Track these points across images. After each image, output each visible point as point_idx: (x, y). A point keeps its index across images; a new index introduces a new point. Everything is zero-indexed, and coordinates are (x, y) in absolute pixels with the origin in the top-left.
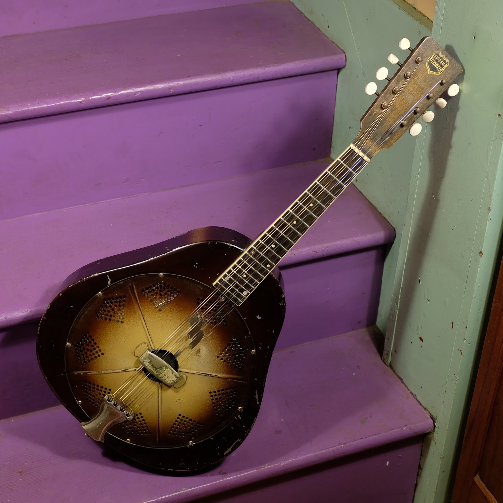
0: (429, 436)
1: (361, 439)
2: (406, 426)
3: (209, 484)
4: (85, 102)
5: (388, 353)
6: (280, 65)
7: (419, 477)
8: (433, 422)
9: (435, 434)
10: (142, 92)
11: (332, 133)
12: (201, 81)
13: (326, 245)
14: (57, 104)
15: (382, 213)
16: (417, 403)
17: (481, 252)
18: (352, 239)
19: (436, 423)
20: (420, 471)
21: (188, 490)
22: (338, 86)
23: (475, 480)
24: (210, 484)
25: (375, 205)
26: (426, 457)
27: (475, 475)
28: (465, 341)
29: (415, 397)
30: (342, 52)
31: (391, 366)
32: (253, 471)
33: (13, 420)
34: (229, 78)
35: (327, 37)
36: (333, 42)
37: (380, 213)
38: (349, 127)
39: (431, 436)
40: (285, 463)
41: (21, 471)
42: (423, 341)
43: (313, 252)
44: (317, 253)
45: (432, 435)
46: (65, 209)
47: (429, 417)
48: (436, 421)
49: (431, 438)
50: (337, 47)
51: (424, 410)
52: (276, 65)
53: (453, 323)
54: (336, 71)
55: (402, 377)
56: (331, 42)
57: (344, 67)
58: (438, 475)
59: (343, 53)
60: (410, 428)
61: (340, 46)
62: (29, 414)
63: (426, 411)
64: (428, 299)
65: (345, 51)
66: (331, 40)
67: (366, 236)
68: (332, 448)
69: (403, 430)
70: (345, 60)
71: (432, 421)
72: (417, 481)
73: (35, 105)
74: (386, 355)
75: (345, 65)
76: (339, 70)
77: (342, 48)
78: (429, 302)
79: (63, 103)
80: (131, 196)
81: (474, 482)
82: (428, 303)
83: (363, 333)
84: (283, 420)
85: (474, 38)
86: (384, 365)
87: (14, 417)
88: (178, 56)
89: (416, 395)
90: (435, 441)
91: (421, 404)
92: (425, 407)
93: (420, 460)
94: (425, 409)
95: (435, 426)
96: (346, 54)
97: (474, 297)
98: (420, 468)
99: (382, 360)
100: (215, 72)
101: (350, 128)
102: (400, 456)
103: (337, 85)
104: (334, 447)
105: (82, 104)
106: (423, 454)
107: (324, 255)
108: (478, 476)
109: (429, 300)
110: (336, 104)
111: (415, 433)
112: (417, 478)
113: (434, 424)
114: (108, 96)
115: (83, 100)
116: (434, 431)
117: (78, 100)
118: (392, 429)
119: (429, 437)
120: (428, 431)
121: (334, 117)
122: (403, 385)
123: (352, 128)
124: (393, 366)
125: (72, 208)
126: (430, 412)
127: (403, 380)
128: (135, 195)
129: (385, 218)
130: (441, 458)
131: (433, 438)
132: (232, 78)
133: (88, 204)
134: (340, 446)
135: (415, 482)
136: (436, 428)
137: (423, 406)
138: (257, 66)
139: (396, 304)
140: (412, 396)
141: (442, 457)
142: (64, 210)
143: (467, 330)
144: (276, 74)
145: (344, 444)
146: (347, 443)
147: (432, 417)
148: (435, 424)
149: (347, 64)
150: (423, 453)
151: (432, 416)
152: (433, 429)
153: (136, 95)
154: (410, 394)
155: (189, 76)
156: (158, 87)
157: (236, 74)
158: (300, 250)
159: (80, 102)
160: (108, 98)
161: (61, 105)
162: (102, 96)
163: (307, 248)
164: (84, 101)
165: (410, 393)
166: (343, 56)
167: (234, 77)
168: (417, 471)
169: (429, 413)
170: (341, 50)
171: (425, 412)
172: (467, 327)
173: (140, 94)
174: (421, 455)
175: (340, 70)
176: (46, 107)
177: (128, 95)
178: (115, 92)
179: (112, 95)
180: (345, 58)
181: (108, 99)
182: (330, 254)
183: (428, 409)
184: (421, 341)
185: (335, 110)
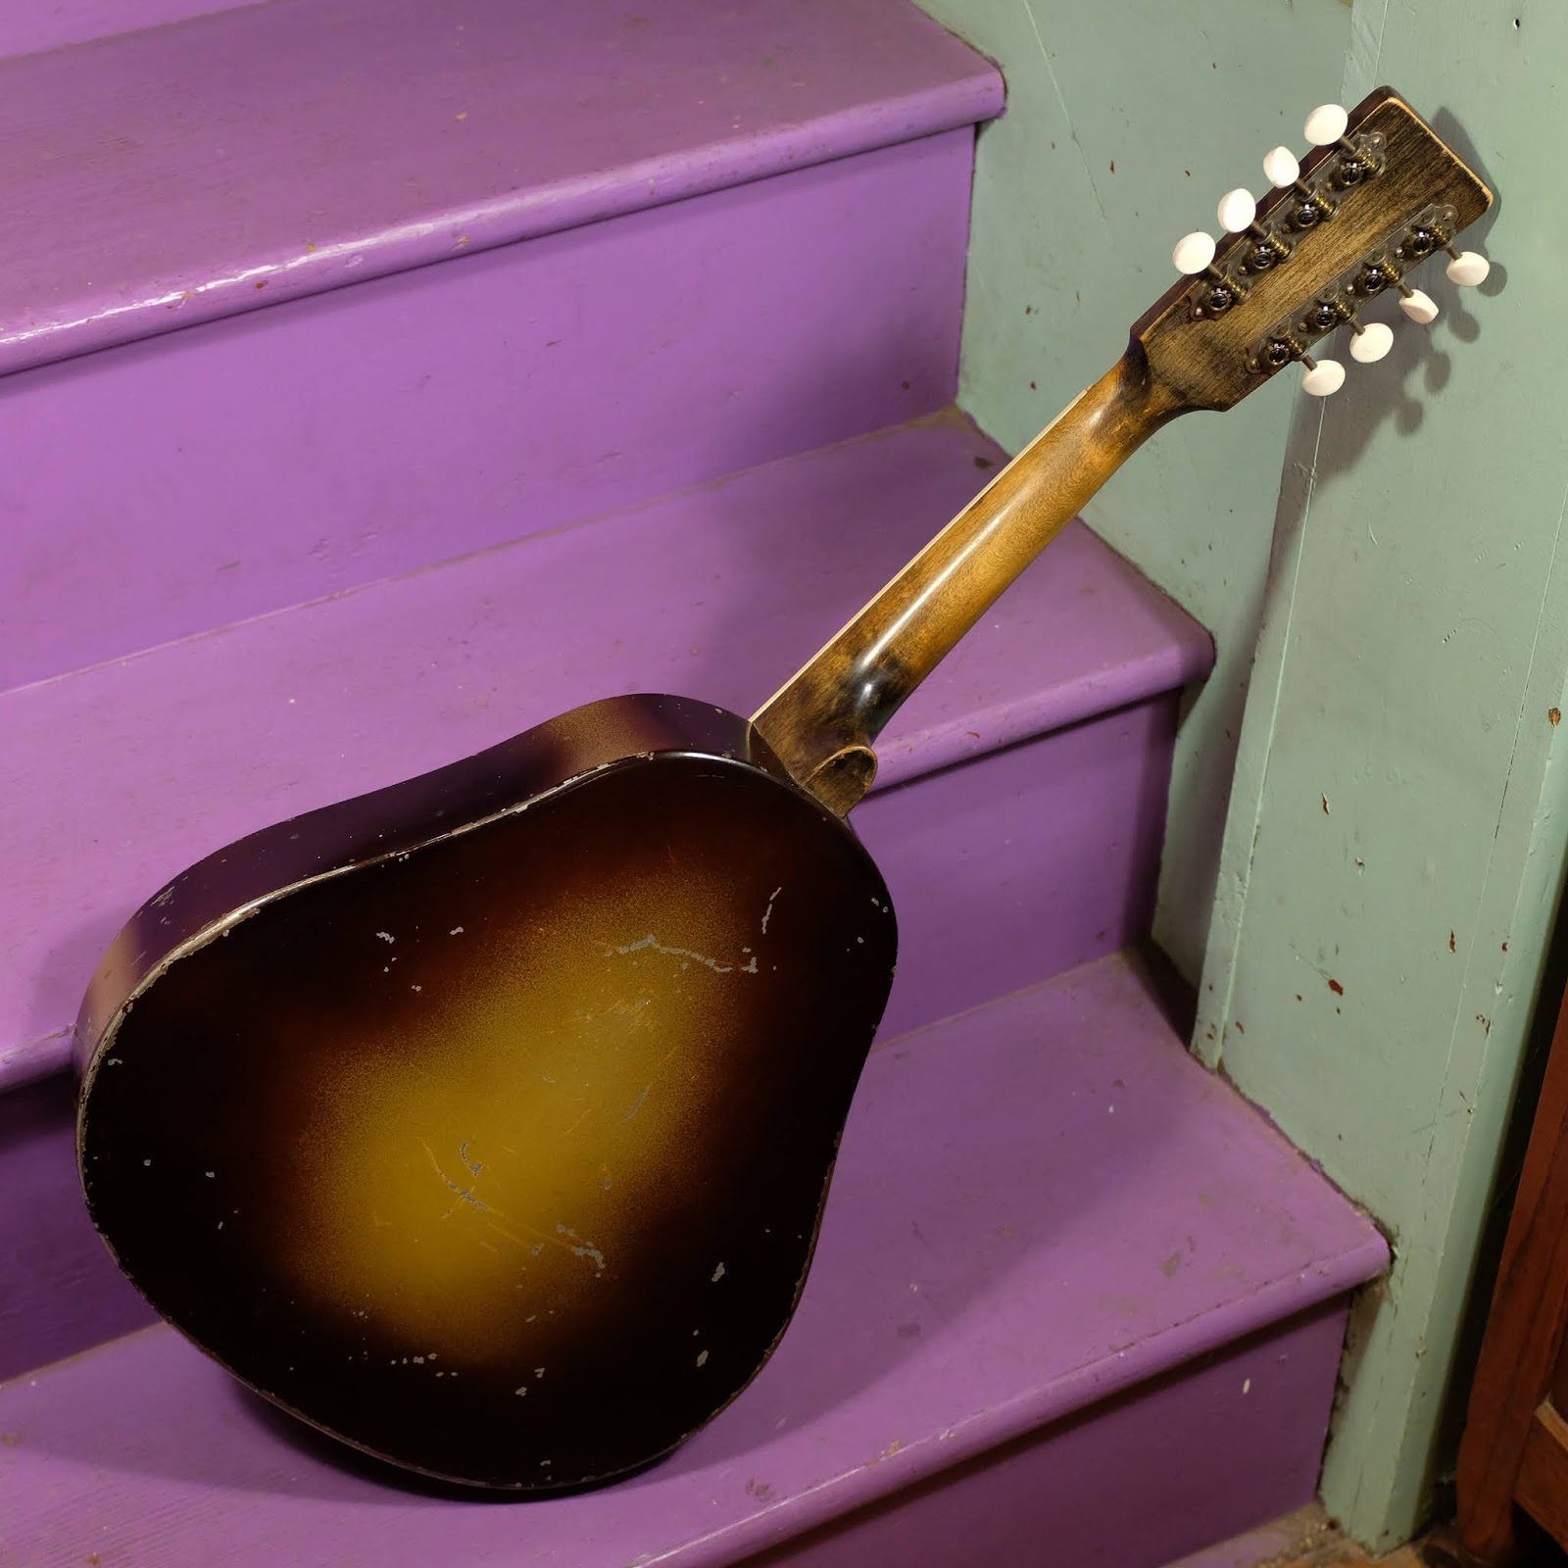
0: (1377, 1289)
1: (1176, 1325)
2: (1307, 1266)
3: (720, 1532)
4: (184, 302)
5: (1212, 1033)
6: (801, 125)
7: (1336, 1415)
8: (1386, 1245)
9: (1393, 1282)
10: (366, 253)
11: (961, 329)
12: (554, 199)
13: (1006, 708)
14: (94, 317)
15: (1160, 582)
16: (1326, 1185)
17: (1555, 710)
18: (1085, 680)
19: (1397, 1246)
20: (1341, 1395)
21: (658, 1559)
22: (976, 175)
23: (1541, 1418)
24: (723, 1530)
25: (1134, 558)
26: (1361, 1353)
27: (1540, 1402)
28: (1499, 990)
29: (1316, 1166)
30: (989, 65)
31: (1221, 1071)
32: (854, 1472)
33: (33, 1383)
34: (642, 181)
35: (930, 18)
36: (954, 34)
37: (1153, 584)
38: (1025, 309)
39: (1381, 1289)
40: (949, 1433)
41: (95, 1554)
42: (1341, 993)
43: (969, 736)
44: (978, 736)
45: (1384, 1286)
46: (124, 658)
47: (1372, 1228)
48: (1398, 1240)
49: (1382, 1293)
50: (967, 48)
51: (1351, 1207)
52: (788, 125)
53: (1453, 936)
54: (971, 130)
55: (1267, 1107)
56: (946, 33)
57: (1000, 113)
58: (1408, 1406)
59: (993, 68)
60: (1321, 1272)
61: (980, 47)
62: (84, 1355)
63: (1358, 1210)
64: (1359, 861)
65: (1000, 61)
66: (948, 27)
67: (1125, 667)
68: (1088, 1367)
69: (1299, 1279)
70: (1002, 92)
71: (1384, 1242)
72: (1329, 1426)
73: (21, 329)
74: (1206, 1038)
75: (1004, 109)
76: (978, 127)
77: (987, 50)
78: (1364, 870)
79: (113, 312)
80: (336, 595)
81: (1536, 1426)
82: (1360, 872)
83: (1114, 970)
84: (916, 1289)
85: (1517, 22)
86: (1201, 1069)
87: (38, 1371)
88: (461, 117)
89: (1322, 1162)
90: (1396, 1302)
91: (1338, 1190)
92: (1353, 1198)
93: (1341, 1360)
94: (1356, 1204)
95: (1393, 1257)
96: (1006, 71)
97: (1530, 851)
98: (1341, 1385)
99: (1191, 1054)
100: (597, 167)
101: (1028, 310)
102: (1283, 1360)
103: (974, 172)
104: (1095, 1361)
105: (177, 310)
106: (1351, 1345)
107: (1000, 741)
108: (1547, 1404)
109: (1360, 864)
110: (972, 234)
111: (1336, 1285)
112: (1331, 1417)
113: (1391, 1251)
114: (257, 276)
115: (179, 297)
116: (1391, 1272)
117: (162, 297)
118: (1266, 1283)
119: (1374, 1292)
120: (1375, 1275)
121: (965, 278)
122: (1272, 1131)
123: (1036, 312)
124: (1230, 1070)
125: (148, 654)
126: (1375, 1214)
127: (1271, 1116)
128: (347, 592)
129: (1174, 602)
130: (1417, 1355)
131: (1387, 1293)
132: (651, 181)
133: (197, 636)
134: (1115, 1355)
135: (1326, 1430)
136: (1396, 1263)
137: (1345, 1195)
138: (726, 135)
139: (1237, 879)
140: (1305, 1165)
141: (1420, 1352)
142: (123, 661)
143: (1507, 955)
144: (791, 157)
145: (1125, 1347)
146: (1132, 1344)
147: (1381, 1227)
148: (1395, 1250)
149: (1012, 104)
150: (1350, 1342)
151: (1383, 1225)
152: (1388, 1268)
153: (350, 266)
154: (1299, 1160)
155: (514, 188)
156: (418, 233)
157: (662, 167)
158: (927, 733)
159: (170, 306)
160: (260, 284)
161: (106, 320)
162: (241, 278)
163: (948, 726)
164: (182, 300)
165: (1298, 1157)
166: (994, 80)
167: (659, 178)
168: (1332, 1397)
169: (1371, 1216)
170: (986, 59)
171: (1358, 1214)
172: (1507, 947)
173: (360, 260)
174: (1345, 1346)
175: (983, 125)
176: (57, 331)
177: (321, 267)
178: (280, 260)
179: (273, 273)
180: (1002, 85)
181: (259, 286)
182: (1019, 735)
183: (1366, 1204)
184: (1335, 993)
185: (969, 254)
